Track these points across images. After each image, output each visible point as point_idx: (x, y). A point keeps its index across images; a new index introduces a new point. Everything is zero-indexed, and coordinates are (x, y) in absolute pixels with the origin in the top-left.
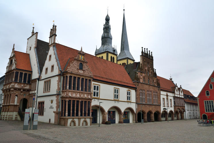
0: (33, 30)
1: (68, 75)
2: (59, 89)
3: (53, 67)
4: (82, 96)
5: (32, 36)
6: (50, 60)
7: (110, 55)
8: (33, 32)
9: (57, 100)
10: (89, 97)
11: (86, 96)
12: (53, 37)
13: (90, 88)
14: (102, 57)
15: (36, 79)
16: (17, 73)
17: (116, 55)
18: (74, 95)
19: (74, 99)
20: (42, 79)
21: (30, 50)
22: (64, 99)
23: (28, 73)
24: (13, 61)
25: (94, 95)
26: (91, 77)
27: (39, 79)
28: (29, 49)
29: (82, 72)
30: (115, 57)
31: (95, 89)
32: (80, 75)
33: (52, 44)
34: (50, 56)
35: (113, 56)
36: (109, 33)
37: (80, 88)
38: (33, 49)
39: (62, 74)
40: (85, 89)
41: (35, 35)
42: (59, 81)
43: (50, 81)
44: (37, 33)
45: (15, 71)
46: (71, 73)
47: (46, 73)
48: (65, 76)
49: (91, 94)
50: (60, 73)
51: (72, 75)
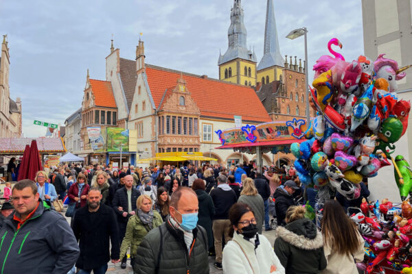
0: (112, 45)
1: (165, 115)
2: (154, 134)
3: (144, 103)
4: (186, 141)
5: (112, 53)
6: (139, 93)
7: (243, 64)
8: (112, 48)
9: (152, 149)
10: (197, 142)
11: (191, 141)
12: (141, 59)
13: (197, 130)
14: (230, 68)
15: (122, 120)
16: (97, 112)
17: (254, 63)
18: (175, 141)
19: (175, 147)
20: (132, 119)
21: (111, 75)
22: (161, 147)
23: (112, 111)
24: (90, 95)
25: (205, 139)
26: (197, 115)
27: (127, 120)
28: (109, 73)
29: (184, 108)
30: (252, 67)
31: (205, 131)
32: (182, 114)
33: (140, 70)
34: (140, 87)
35: (249, 65)
36: (242, 23)
37: (183, 131)
38: (114, 73)
39: (158, 113)
40: (190, 132)
41: (115, 53)
42: (154, 123)
43: (142, 122)
44: (117, 49)
45: (94, 110)
46: (169, 112)
47: (136, 112)
48: (161, 116)
49: (198, 138)
50: (154, 113)
51: (169, 115)
